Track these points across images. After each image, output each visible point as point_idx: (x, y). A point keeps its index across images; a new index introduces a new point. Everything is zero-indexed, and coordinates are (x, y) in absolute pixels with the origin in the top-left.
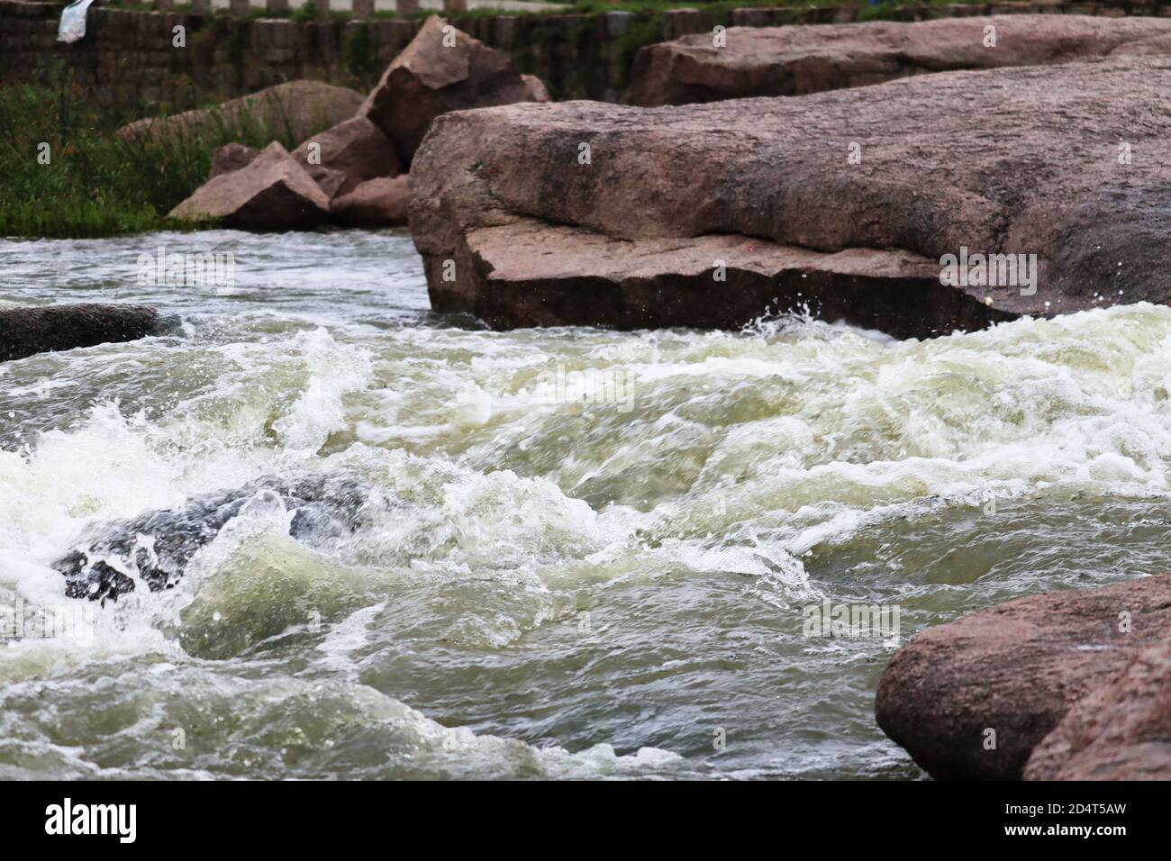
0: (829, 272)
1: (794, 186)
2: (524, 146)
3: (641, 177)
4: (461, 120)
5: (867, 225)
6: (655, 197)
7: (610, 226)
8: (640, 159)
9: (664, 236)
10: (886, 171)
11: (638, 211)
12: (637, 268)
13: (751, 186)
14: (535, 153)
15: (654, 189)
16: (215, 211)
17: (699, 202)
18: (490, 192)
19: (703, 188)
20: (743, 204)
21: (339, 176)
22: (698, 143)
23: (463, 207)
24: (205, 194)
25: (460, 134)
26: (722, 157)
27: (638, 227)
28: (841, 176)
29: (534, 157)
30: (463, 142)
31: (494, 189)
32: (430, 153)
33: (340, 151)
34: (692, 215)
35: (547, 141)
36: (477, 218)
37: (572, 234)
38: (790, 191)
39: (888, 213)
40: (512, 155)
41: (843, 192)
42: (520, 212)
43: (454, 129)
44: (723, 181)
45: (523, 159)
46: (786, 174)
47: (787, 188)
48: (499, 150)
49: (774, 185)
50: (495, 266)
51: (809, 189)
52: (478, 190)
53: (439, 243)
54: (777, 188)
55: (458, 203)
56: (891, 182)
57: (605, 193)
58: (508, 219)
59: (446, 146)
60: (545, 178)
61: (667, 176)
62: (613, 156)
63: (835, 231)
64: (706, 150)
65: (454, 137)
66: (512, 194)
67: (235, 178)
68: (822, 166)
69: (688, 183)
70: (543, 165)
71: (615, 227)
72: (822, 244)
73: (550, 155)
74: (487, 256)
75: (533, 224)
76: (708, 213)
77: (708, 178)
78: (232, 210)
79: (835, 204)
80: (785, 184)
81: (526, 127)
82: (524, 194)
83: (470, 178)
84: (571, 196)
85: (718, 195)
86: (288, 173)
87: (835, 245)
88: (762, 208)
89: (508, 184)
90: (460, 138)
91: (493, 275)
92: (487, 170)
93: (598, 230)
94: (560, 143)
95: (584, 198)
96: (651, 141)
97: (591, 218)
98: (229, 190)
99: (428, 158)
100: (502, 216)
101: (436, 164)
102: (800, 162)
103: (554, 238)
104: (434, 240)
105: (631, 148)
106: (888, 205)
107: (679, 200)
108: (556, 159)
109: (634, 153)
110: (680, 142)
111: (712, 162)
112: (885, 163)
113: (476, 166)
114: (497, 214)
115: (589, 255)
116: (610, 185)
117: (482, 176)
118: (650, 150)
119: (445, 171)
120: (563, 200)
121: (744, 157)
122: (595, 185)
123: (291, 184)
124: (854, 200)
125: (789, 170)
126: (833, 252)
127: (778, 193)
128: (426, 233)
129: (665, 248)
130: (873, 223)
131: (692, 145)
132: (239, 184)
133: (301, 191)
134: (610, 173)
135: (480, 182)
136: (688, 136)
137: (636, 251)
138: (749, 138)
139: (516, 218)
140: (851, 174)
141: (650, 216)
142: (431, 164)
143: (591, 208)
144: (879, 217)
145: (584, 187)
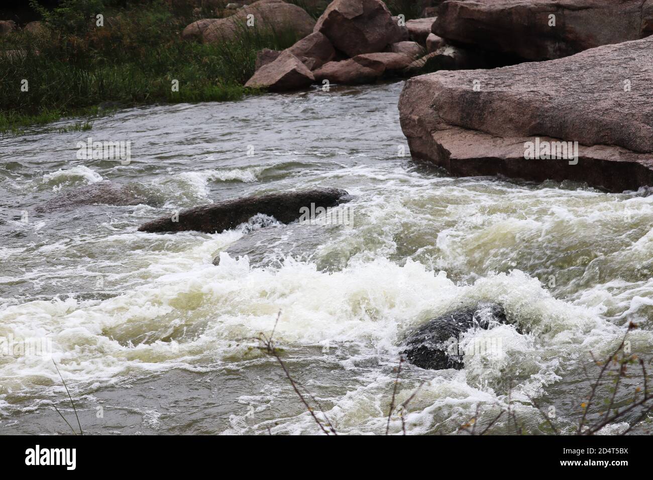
0: (592, 158)
1: (571, 119)
2: (452, 98)
3: (504, 112)
4: (419, 82)
5: (603, 136)
6: (511, 120)
7: (492, 131)
8: (502, 104)
9: (516, 136)
10: (608, 114)
11: (504, 126)
12: (510, 153)
13: (552, 118)
14: (457, 100)
15: (510, 117)
16: (266, 83)
17: (530, 123)
18: (439, 116)
19: (531, 117)
20: (549, 125)
21: (313, 60)
22: (526, 97)
23: (429, 123)
24: (259, 74)
25: (420, 88)
26: (538, 104)
27: (504, 132)
28: (590, 116)
29: (457, 102)
30: (422, 92)
31: (441, 115)
32: (407, 96)
33: (310, 48)
34: (528, 128)
35: (462, 95)
36: (435, 127)
37: (476, 134)
38: (569, 121)
39: (611, 132)
40: (447, 101)
41: (593, 123)
42: (453, 124)
43: (417, 86)
44: (539, 115)
45: (452, 103)
46: (566, 114)
47: (567, 120)
48: (442, 99)
49: (562, 118)
50: (451, 152)
51: (577, 121)
52: (434, 116)
53: (415, 133)
54: (563, 119)
55: (427, 122)
56: (611, 119)
57: (489, 118)
58: (448, 127)
59: (414, 93)
60: (463, 111)
61: (515, 112)
62: (491, 102)
63: (590, 138)
64: (530, 101)
65: (417, 90)
66: (449, 118)
67: (271, 66)
68: (582, 111)
69: (524, 115)
70: (461, 105)
71: (494, 132)
72: (584, 143)
73: (464, 101)
74: (446, 147)
75: (459, 130)
76: (534, 128)
77: (533, 113)
78: (273, 82)
79: (589, 128)
80: (566, 118)
81: (452, 89)
82: (454, 117)
83: (431, 111)
84: (474, 118)
85: (538, 121)
86: (296, 65)
87: (590, 143)
88: (558, 127)
89: (447, 113)
90: (420, 90)
91: (452, 156)
92: (437, 107)
93: (487, 133)
94: (467, 96)
95: (480, 119)
96: (507, 97)
97: (484, 127)
98: (269, 72)
99: (407, 98)
100: (445, 126)
101: (410, 100)
102: (571, 108)
103: (469, 136)
104: (412, 131)
105: (497, 99)
106: (611, 129)
107: (521, 122)
108: (466, 103)
109: (499, 101)
110: (518, 97)
111: (534, 107)
112: (607, 110)
113: (433, 106)
114: (443, 125)
115: (487, 146)
116: (490, 115)
117: (435, 109)
118: (506, 101)
119: (415, 103)
120: (471, 120)
121: (547, 104)
122: (484, 114)
123: (298, 70)
124: (597, 127)
125: (567, 112)
126: (589, 146)
127: (564, 121)
128: (408, 129)
129: (517, 142)
130: (605, 136)
131: (524, 98)
132: (274, 69)
133: (303, 73)
134: (490, 110)
135: (435, 112)
136: (520, 94)
137: (506, 143)
138: (546, 95)
139: (451, 127)
140: (594, 115)
141: (509, 128)
142: (408, 100)
143: (483, 124)
144: (607, 133)
145: (480, 115)
